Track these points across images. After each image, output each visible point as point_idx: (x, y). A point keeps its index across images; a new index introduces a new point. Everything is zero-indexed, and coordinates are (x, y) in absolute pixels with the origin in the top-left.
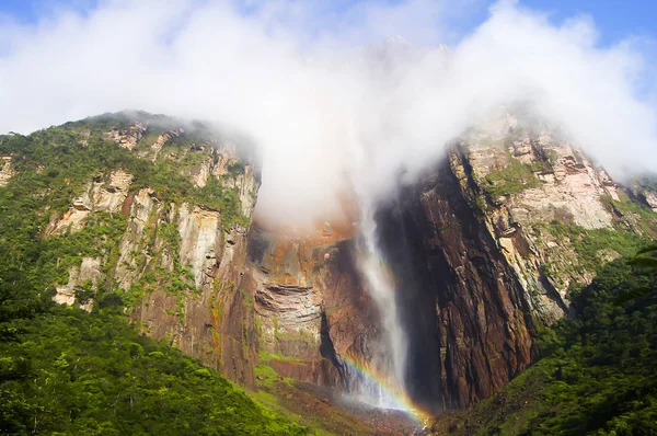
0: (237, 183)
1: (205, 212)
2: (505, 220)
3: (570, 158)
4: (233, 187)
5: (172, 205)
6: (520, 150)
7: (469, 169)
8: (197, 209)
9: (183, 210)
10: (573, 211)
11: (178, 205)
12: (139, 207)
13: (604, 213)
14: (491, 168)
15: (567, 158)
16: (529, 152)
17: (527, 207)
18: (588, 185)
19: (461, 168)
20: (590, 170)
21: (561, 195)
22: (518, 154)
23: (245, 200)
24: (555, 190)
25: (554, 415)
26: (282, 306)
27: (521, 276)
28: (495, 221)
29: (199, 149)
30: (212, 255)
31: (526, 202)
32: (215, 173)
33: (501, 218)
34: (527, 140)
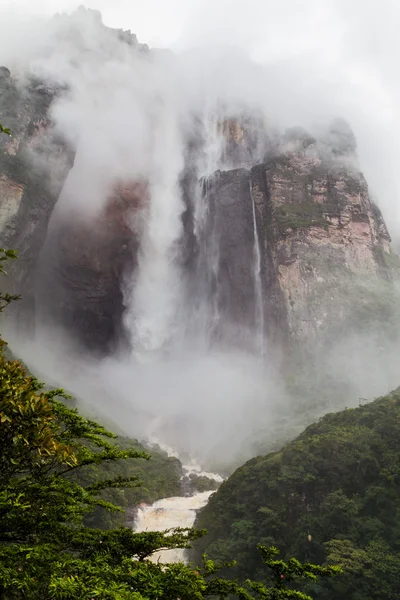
1: (13, 182)
3: (357, 206)
6: (317, 189)
7: (267, 195)
10: (347, 255)
13: (373, 261)
15: (355, 206)
16: (324, 194)
17: (309, 243)
18: (365, 234)
20: (372, 221)
21: (340, 238)
22: (314, 193)
24: (337, 232)
30: (13, 226)
31: (309, 238)
33: (284, 247)
34: (325, 182)
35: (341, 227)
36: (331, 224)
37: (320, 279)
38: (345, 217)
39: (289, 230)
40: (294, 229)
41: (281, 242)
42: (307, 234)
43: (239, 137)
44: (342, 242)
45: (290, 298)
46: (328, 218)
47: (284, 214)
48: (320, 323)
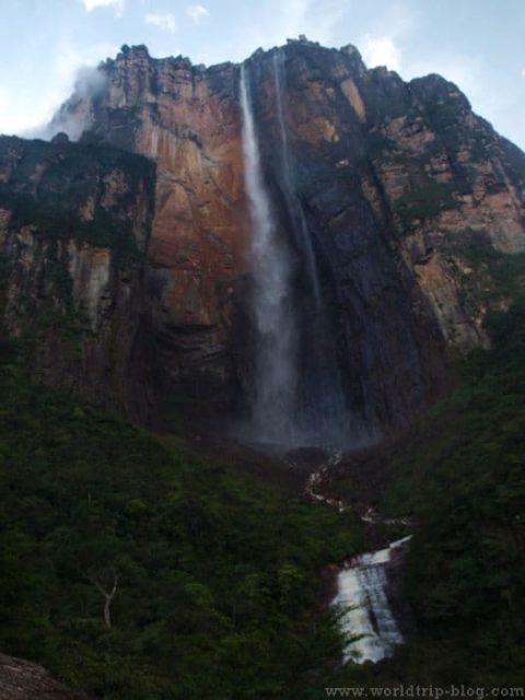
0: (129, 214)
1: (96, 249)
2: (421, 245)
3: (491, 175)
4: (123, 218)
5: (59, 242)
6: (436, 167)
7: (381, 189)
8: (86, 246)
9: (72, 248)
10: (492, 234)
11: (66, 242)
12: (22, 246)
14: (405, 188)
15: (487, 176)
16: (447, 170)
17: (443, 231)
18: (507, 206)
19: (374, 190)
20: (511, 188)
21: (479, 217)
22: (435, 173)
23: (139, 234)
24: (474, 211)
25: (467, 443)
26: (185, 347)
27: (436, 304)
28: (409, 246)
29: (82, 178)
30: (107, 295)
31: (442, 226)
32: (104, 204)
33: (416, 243)
34: (444, 156)
35: (476, 204)
36: (464, 203)
37: (467, 271)
38: (480, 190)
39: (417, 222)
40: (422, 219)
41: (410, 239)
42: (438, 221)
43: (330, 134)
44: (482, 221)
45: (437, 300)
46: (459, 198)
47: (405, 205)
48: (479, 321)
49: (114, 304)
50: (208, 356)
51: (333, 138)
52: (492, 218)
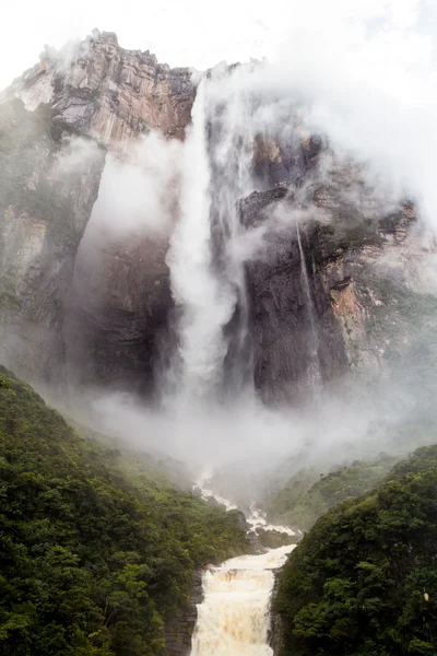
1: (34, 219)
2: (340, 272)
4: (66, 195)
8: (24, 214)
9: (9, 213)
10: (407, 274)
14: (334, 217)
17: (362, 263)
23: (78, 213)
24: (393, 249)
27: (345, 329)
28: (329, 272)
30: (37, 266)
32: (49, 178)
35: (397, 243)
37: (378, 303)
38: (401, 231)
39: (340, 250)
40: (345, 249)
41: (331, 265)
42: (359, 253)
43: (275, 155)
44: (400, 260)
45: (346, 326)
46: (382, 235)
47: (332, 233)
48: (382, 351)
49: (42, 275)
50: (126, 341)
51: (276, 158)
52: (409, 259)
